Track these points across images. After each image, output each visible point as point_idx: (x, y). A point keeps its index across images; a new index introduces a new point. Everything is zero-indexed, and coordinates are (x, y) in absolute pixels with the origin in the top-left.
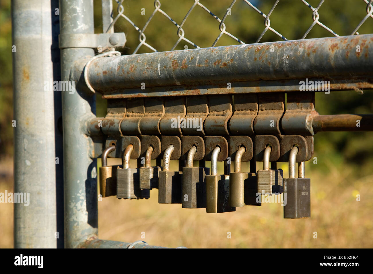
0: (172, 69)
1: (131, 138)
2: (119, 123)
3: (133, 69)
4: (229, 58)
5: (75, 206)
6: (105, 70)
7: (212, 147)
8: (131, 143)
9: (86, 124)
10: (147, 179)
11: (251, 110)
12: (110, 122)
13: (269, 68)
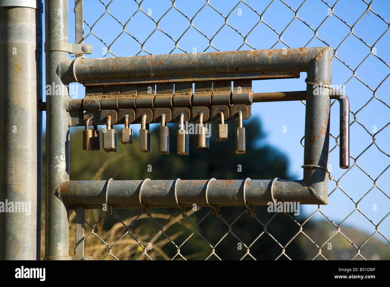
0: (151, 65)
1: (109, 111)
2: (99, 101)
3: (117, 65)
4: (196, 59)
5: (59, 158)
6: (91, 66)
7: (177, 114)
8: (110, 114)
9: (68, 103)
10: (128, 135)
11: (207, 91)
12: (90, 101)
13: (226, 65)
